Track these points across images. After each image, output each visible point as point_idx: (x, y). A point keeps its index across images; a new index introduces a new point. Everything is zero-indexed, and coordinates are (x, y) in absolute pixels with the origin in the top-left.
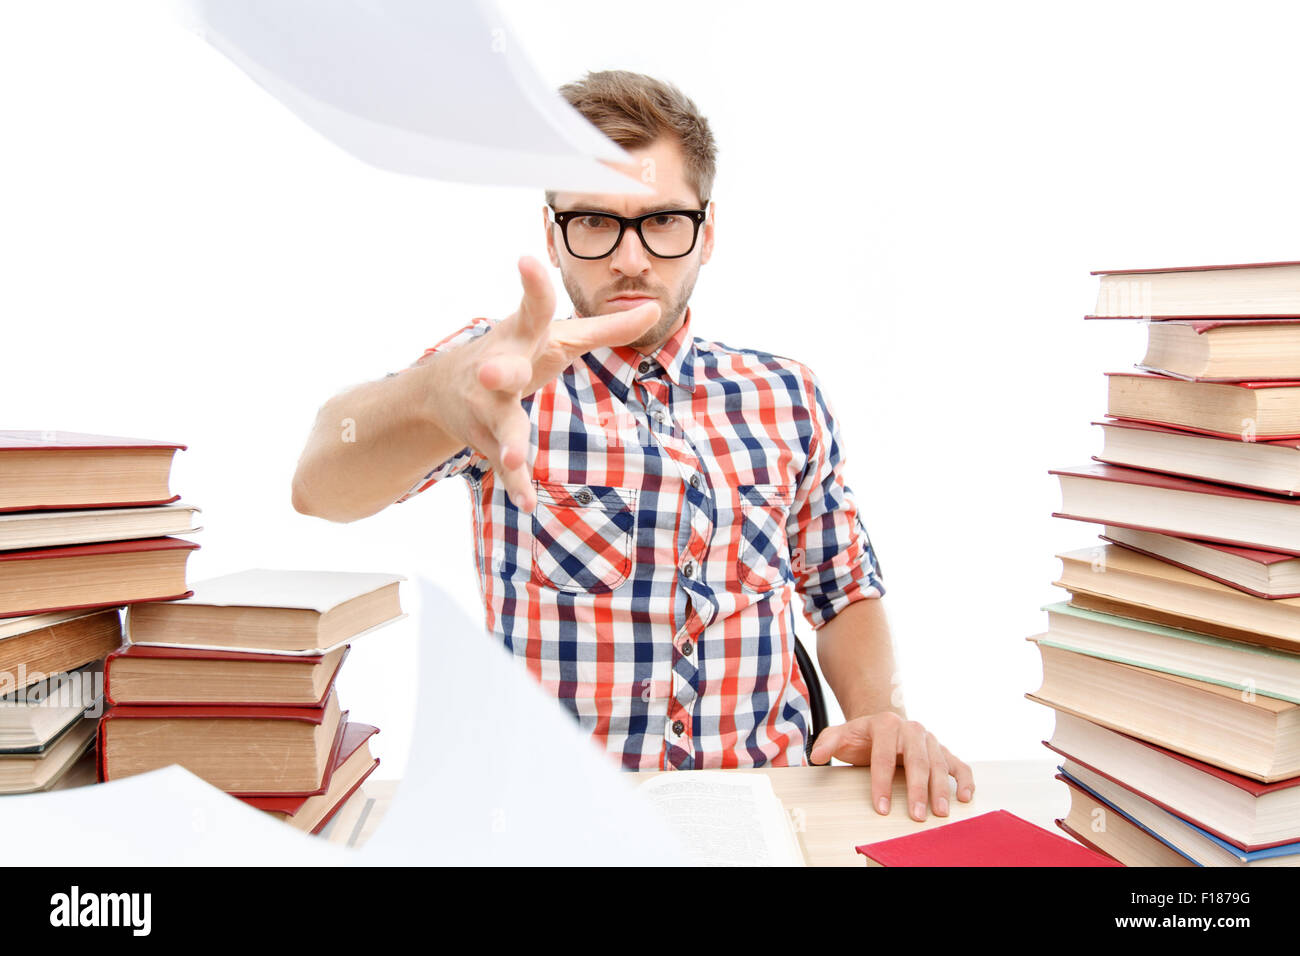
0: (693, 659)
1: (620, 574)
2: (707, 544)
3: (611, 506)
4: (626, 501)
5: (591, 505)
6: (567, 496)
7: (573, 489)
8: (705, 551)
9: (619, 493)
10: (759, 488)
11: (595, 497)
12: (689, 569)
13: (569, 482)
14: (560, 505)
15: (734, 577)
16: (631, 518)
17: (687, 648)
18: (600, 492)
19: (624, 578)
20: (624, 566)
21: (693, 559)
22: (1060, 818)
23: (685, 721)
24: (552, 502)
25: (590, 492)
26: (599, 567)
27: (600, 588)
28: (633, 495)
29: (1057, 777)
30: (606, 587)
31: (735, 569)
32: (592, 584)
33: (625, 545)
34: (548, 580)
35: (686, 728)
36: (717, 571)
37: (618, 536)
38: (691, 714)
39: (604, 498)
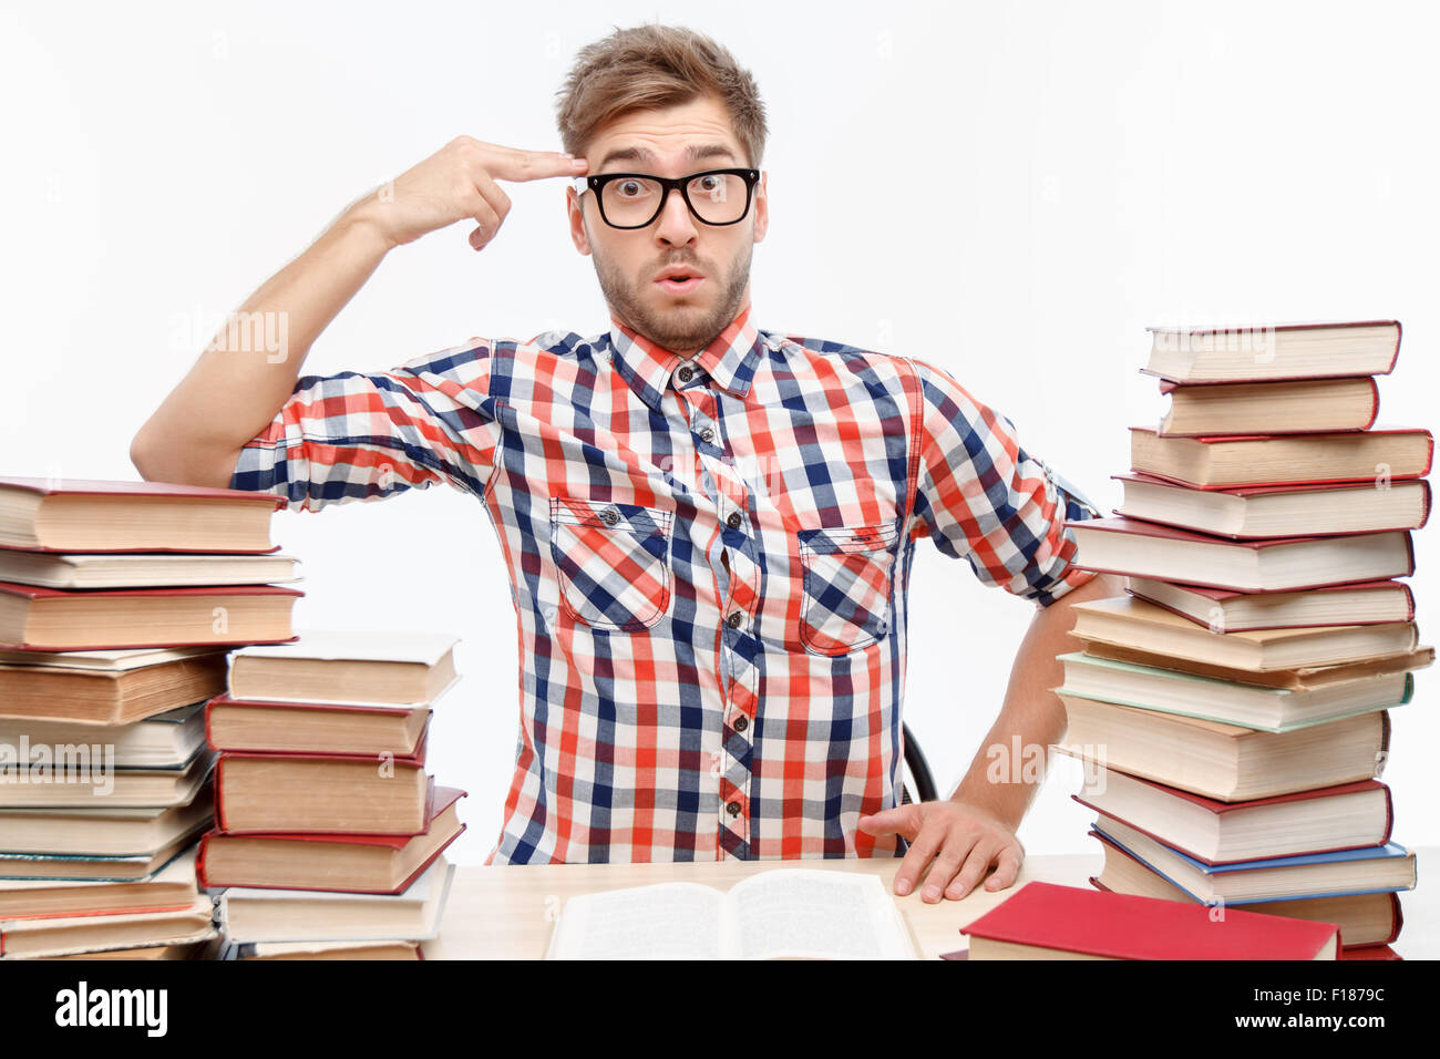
0: (748, 734)
1: (656, 609)
2: (758, 593)
3: (640, 528)
4: (659, 524)
5: (619, 526)
6: (592, 515)
7: (599, 507)
8: (756, 602)
9: (652, 515)
10: (828, 532)
11: (622, 517)
12: (737, 618)
13: (591, 499)
14: (584, 525)
15: (795, 638)
16: (665, 545)
17: (741, 723)
18: (629, 511)
19: (661, 613)
20: (661, 600)
21: (740, 609)
22: (1093, 876)
23: (741, 802)
24: (576, 521)
25: (617, 511)
26: (632, 599)
27: (634, 627)
28: (667, 518)
29: (1090, 834)
30: (641, 624)
31: (797, 630)
32: (624, 620)
33: (659, 574)
34: (579, 615)
35: (743, 810)
36: (774, 627)
37: (651, 563)
38: (748, 795)
39: (633, 519)
